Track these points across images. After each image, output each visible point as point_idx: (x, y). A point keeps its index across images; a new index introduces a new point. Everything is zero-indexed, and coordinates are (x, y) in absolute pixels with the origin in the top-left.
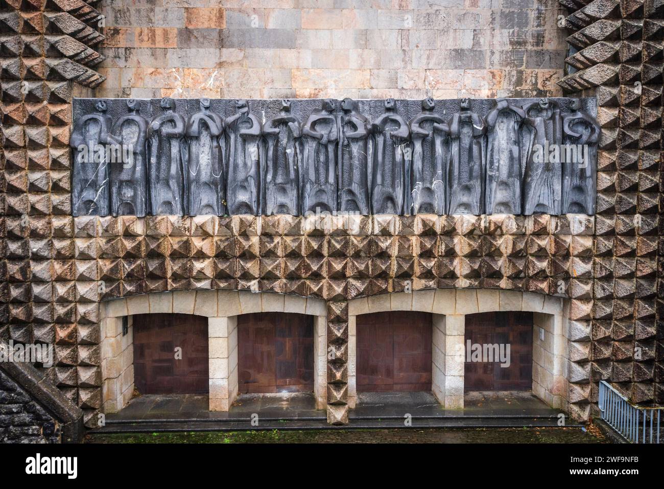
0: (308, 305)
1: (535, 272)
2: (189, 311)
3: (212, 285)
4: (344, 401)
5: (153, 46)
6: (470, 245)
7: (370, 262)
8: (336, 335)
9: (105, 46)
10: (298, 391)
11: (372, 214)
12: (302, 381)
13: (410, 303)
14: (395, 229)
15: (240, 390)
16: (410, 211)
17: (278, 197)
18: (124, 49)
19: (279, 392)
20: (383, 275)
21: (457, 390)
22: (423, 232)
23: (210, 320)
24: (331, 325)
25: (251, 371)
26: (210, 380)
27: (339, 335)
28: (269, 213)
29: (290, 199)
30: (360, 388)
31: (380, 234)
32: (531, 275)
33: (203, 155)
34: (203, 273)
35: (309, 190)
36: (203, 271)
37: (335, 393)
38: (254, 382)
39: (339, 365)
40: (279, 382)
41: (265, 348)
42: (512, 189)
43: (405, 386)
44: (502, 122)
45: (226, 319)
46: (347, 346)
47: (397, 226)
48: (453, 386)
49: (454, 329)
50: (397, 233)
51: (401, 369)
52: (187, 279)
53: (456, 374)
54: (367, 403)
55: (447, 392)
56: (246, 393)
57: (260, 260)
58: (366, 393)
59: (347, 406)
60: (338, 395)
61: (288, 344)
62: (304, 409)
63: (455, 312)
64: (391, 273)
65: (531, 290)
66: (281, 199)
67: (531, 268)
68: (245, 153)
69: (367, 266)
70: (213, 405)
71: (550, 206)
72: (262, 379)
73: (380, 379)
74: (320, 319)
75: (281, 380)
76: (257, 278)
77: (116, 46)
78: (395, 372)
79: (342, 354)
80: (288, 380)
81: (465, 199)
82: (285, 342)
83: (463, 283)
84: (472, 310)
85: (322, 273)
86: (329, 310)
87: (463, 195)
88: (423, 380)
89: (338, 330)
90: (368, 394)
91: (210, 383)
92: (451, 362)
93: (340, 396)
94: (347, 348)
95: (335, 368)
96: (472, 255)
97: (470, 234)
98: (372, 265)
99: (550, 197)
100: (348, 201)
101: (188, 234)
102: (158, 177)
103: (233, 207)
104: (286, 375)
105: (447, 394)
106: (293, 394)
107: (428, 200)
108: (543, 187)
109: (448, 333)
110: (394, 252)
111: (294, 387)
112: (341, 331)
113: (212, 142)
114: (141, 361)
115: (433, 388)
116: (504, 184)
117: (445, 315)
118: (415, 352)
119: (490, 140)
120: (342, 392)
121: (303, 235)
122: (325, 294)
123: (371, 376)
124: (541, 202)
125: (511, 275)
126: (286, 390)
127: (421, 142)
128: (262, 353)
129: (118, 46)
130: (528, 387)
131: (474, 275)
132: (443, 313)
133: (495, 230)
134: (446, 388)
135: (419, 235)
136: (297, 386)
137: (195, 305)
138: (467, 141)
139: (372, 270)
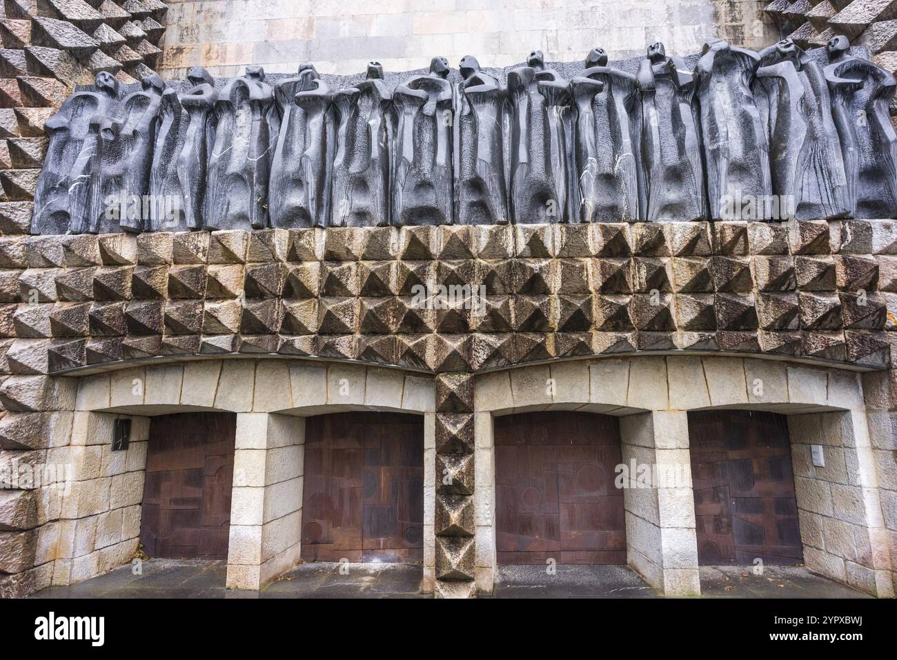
0: (406, 392)
1: (820, 315)
2: (207, 402)
3: (233, 345)
4: (467, 573)
5: (223, 64)
6: (691, 266)
7: (511, 302)
8: (450, 433)
9: (163, 67)
10: (399, 560)
11: (514, 222)
12: (405, 542)
13: (586, 388)
14: (554, 247)
15: (304, 556)
16: (578, 215)
17: (354, 198)
18: (186, 69)
19: (367, 561)
20: (537, 324)
21: (685, 557)
22: (605, 246)
23: (239, 418)
24: (441, 417)
25: (323, 523)
26: (231, 528)
27: (454, 432)
28: (337, 221)
29: (372, 201)
30: (505, 557)
31: (528, 253)
32: (809, 323)
33: (240, 138)
34: (216, 318)
35: (403, 177)
36: (215, 314)
37: (448, 555)
38: (327, 543)
39: (457, 497)
40: (368, 543)
41: (347, 483)
42: (755, 173)
43: (582, 555)
44: (718, 82)
45: (266, 416)
46: (473, 460)
47: (558, 239)
48: (677, 549)
49: (670, 437)
50: (557, 252)
51: (572, 524)
52: (193, 333)
53: (681, 523)
54: (514, 583)
55: (665, 560)
56: (314, 561)
57: (319, 302)
58: (513, 566)
59: (473, 585)
60: (454, 559)
61: (384, 476)
62: (398, 590)
63: (669, 405)
64: (550, 319)
65: (813, 351)
66: (361, 202)
67: (808, 311)
68: (305, 135)
69: (506, 305)
70: (233, 576)
71: (825, 202)
72: (340, 536)
73: (536, 541)
74: (426, 417)
75: (371, 540)
76: (312, 334)
77: (176, 67)
78: (563, 529)
79: (461, 472)
80: (382, 540)
81: (672, 195)
82: (379, 473)
83: (683, 340)
84: (700, 400)
85: (425, 320)
86: (439, 388)
87: (669, 190)
88: (611, 544)
89: (454, 425)
90: (517, 568)
91: (232, 534)
92: (668, 500)
93: (457, 561)
94: (471, 464)
95: (449, 504)
96: (697, 287)
97: (689, 251)
98: (515, 309)
99: (822, 188)
100: (472, 204)
101: (204, 259)
102: (163, 168)
103: (280, 212)
104: (377, 533)
105: (666, 564)
106: (389, 565)
107: (607, 201)
108: (806, 173)
109: (658, 443)
110: (555, 282)
111: (392, 553)
112: (460, 426)
113: (253, 114)
114: (153, 501)
115: (631, 557)
116: (739, 169)
117: (650, 412)
118: (595, 494)
119: (704, 102)
120: (463, 552)
121: (394, 258)
122: (431, 359)
123: (521, 536)
124: (806, 199)
125: (772, 325)
126: (378, 557)
127: (590, 102)
128: (341, 491)
129: (180, 66)
130: (798, 559)
131: (705, 321)
132: (647, 407)
133: (735, 241)
134: (664, 552)
135: (596, 256)
136: (397, 551)
137: (217, 390)
138: (665, 104)
139: (516, 317)
